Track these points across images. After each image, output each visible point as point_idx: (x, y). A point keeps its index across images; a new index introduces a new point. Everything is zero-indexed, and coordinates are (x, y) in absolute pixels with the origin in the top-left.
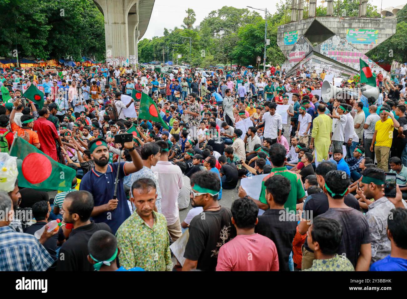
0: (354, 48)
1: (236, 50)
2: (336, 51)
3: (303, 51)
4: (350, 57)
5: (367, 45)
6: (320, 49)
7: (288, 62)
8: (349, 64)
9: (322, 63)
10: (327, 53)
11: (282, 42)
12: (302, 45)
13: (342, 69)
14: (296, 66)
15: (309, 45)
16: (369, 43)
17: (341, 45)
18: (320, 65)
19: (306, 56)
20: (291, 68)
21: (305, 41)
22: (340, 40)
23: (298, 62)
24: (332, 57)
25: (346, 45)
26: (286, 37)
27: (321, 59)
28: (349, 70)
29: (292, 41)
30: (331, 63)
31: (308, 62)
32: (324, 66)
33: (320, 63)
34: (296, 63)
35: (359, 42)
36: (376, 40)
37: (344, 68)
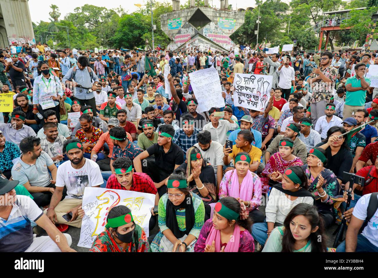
0: (223, 32)
1: (118, 36)
2: (213, 34)
3: (188, 33)
4: (221, 39)
5: (230, 30)
6: (203, 32)
7: (173, 43)
8: (220, 44)
9: (204, 43)
10: (207, 35)
11: (166, 28)
12: (187, 29)
13: (216, 48)
14: (181, 46)
15: (194, 29)
16: (231, 29)
17: (215, 30)
18: (203, 44)
19: (192, 38)
20: (177, 48)
21: (190, 26)
22: (215, 25)
23: (184, 43)
24: (210, 38)
25: (219, 29)
26: (170, 24)
27: (203, 40)
28: (220, 48)
29: (176, 26)
30: (210, 43)
31: (194, 42)
32: (206, 45)
33: (203, 43)
34: (182, 44)
35: (226, 28)
36: (235, 27)
37: (218, 47)
